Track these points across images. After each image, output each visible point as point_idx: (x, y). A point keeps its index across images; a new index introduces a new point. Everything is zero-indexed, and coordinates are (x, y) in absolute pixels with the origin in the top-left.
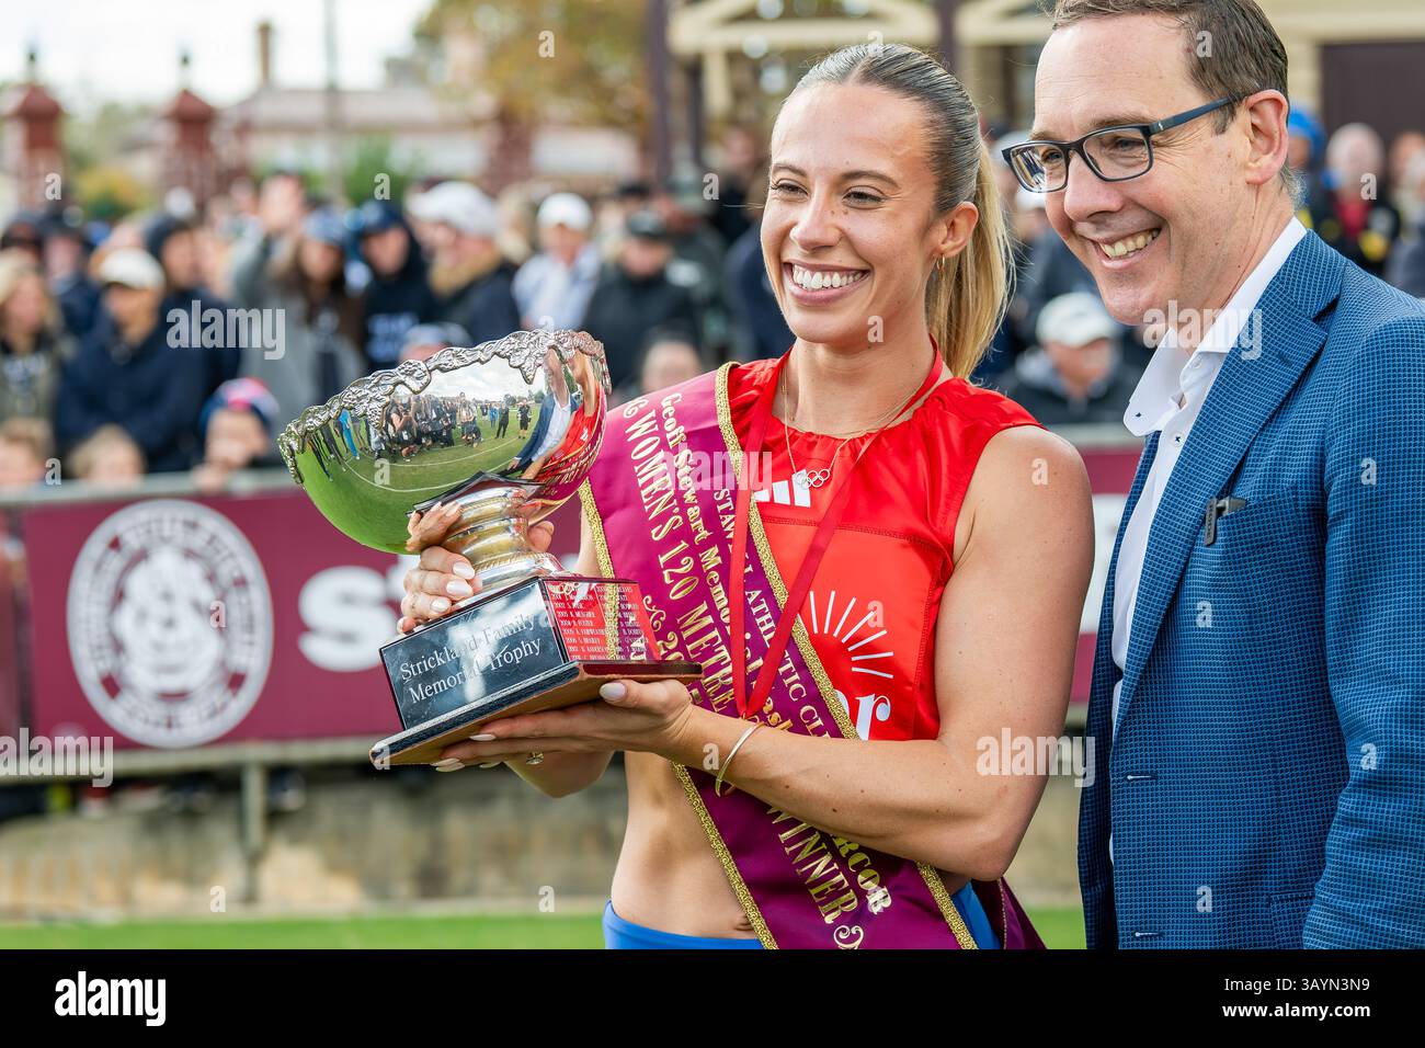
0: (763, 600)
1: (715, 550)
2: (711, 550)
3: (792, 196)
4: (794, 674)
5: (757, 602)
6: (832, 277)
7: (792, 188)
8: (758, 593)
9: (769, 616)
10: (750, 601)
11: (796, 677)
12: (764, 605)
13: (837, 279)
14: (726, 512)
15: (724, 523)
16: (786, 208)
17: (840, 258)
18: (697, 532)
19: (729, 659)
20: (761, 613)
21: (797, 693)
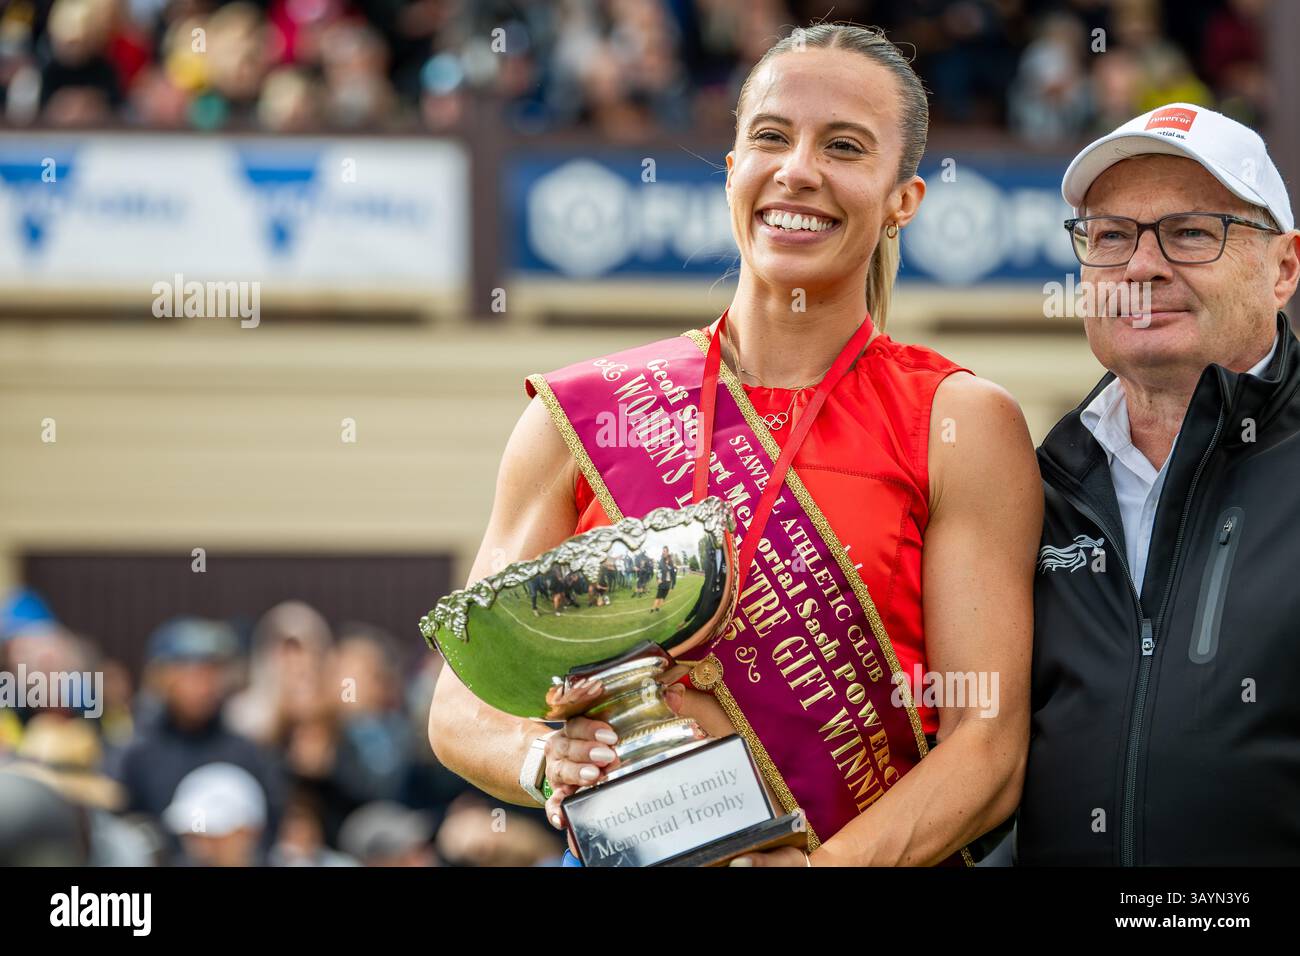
0: (800, 527)
1: (741, 486)
2: (736, 487)
3: (773, 144)
4: (838, 596)
5: (794, 530)
6: (810, 221)
7: (774, 137)
8: (793, 521)
9: (808, 542)
10: (787, 529)
11: (841, 598)
12: (802, 532)
13: (814, 223)
14: (746, 453)
15: (745, 464)
16: (767, 156)
17: (818, 203)
18: (717, 473)
19: (769, 586)
20: (800, 540)
21: (844, 613)
